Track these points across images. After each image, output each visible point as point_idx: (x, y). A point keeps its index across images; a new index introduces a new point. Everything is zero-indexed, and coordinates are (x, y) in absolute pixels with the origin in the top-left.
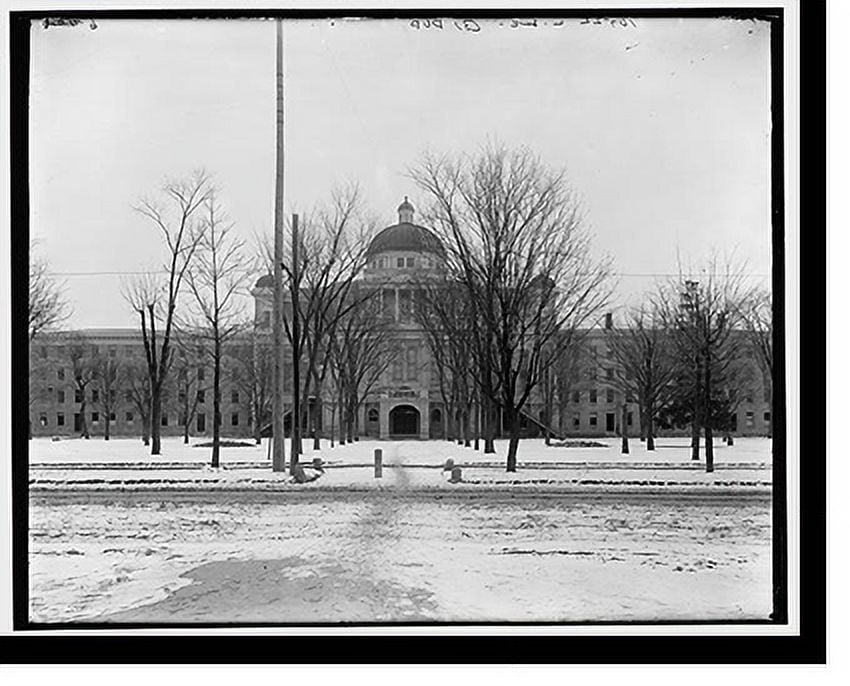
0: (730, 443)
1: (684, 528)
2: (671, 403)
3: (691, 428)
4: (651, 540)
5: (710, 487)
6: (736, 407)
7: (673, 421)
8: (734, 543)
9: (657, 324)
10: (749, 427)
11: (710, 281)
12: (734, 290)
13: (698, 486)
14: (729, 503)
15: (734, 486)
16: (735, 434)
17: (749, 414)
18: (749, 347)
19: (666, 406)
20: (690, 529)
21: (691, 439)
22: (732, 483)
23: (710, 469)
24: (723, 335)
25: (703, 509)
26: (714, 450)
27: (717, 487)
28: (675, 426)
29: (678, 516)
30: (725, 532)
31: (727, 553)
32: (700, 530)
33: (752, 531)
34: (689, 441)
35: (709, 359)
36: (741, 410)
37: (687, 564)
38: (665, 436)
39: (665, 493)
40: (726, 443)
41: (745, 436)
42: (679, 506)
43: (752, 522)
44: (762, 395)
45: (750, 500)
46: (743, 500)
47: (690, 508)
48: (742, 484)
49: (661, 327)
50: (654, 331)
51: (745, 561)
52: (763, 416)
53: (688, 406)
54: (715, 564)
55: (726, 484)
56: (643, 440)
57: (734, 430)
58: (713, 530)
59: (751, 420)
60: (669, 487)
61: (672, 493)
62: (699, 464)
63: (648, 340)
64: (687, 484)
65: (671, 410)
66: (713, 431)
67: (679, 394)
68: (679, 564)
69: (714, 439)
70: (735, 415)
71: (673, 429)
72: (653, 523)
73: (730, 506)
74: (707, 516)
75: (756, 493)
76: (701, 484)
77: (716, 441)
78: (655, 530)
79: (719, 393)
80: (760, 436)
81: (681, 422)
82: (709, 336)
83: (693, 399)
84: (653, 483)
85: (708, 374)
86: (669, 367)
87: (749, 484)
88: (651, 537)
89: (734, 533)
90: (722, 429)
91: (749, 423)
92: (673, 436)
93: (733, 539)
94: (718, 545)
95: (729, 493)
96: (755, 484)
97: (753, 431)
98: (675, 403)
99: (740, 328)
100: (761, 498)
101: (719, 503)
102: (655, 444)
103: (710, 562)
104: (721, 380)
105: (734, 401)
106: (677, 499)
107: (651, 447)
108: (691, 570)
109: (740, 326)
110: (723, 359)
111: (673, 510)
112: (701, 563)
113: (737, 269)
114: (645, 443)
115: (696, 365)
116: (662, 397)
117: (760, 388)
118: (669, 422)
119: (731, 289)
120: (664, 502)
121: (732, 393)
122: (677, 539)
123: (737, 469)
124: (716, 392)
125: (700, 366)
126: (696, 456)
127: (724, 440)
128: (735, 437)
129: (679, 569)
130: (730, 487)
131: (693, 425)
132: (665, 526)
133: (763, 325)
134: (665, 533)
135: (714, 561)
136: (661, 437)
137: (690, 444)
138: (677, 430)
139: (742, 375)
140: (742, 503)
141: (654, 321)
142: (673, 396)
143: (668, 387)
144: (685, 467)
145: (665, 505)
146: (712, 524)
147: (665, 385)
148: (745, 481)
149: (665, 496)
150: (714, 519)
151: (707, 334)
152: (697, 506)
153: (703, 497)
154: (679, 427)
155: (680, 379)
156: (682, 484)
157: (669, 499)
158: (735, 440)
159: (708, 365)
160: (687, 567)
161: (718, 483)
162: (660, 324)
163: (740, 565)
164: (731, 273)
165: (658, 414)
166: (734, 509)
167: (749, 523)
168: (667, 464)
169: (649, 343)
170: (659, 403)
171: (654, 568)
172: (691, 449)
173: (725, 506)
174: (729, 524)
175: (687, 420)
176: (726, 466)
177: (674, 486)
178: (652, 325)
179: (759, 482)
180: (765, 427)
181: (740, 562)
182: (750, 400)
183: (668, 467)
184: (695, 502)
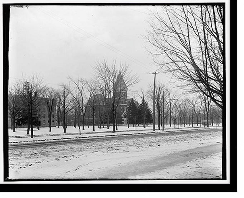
0: (39, 129)
1: (23, 155)
2: (21, 118)
3: (27, 125)
4: (12, 160)
5: (32, 142)
6: (40, 119)
7: (22, 123)
8: (37, 158)
9: (16, 94)
10: (44, 124)
11: (32, 83)
12: (39, 86)
13: (29, 142)
14: (37, 146)
15: (39, 141)
16: (40, 126)
17: (44, 121)
18: (44, 102)
19: (19, 119)
20: (25, 155)
21: (27, 128)
22: (38, 141)
23: (32, 137)
24: (36, 98)
25: (29, 149)
26: (33, 131)
27: (34, 142)
28: (22, 124)
29: (21, 151)
30: (35, 155)
31: (35, 161)
32: (28, 155)
33: (43, 154)
34: (27, 129)
35: (32, 105)
36: (42, 120)
37: (23, 166)
38: (19, 128)
39: (18, 145)
40: (37, 129)
41: (43, 127)
42: (22, 149)
43: (43, 151)
44: (47, 116)
45: (43, 145)
46: (41, 145)
47: (25, 149)
48: (41, 140)
49: (17, 95)
50: (16, 95)
51: (40, 162)
52: (48, 121)
53: (26, 119)
54: (32, 164)
55: (36, 141)
56: (12, 129)
57: (40, 125)
58: (32, 154)
59: (45, 122)
60: (19, 143)
61: (20, 145)
62: (29, 136)
63: (13, 98)
64: (25, 142)
65: (21, 120)
66: (33, 126)
67: (23, 115)
68: (21, 166)
69: (33, 128)
70: (40, 121)
71: (22, 125)
72: (13, 155)
73: (37, 147)
74: (30, 151)
75: (44, 143)
76: (29, 141)
77: (34, 129)
78: (13, 157)
79: (36, 115)
80: (47, 127)
81: (24, 123)
82: (32, 98)
83: (28, 117)
84: (14, 142)
85: (32, 109)
86: (20, 107)
87: (43, 140)
88: (12, 159)
89: (38, 155)
90: (36, 125)
91: (44, 123)
92: (22, 128)
93: (37, 156)
94: (33, 159)
95: (37, 143)
96: (44, 140)
97: (45, 126)
98: (22, 118)
99: (41, 97)
100: (46, 144)
101: (34, 146)
102: (16, 130)
103: (30, 164)
104: (36, 111)
105: (40, 117)
106: (21, 147)
107: (14, 131)
108: (24, 167)
109: (41, 96)
110: (36, 105)
111: (20, 150)
112: (27, 165)
113: (40, 80)
114: (13, 130)
115: (28, 107)
116: (18, 116)
117: (47, 114)
118: (20, 123)
119: (38, 86)
120: (17, 148)
121: (39, 115)
122: (21, 159)
123: (40, 136)
124: (35, 115)
125: (29, 107)
126: (28, 133)
127: (37, 128)
128: (40, 127)
129: (21, 168)
130: (38, 142)
131: (28, 124)
132: (17, 155)
133: (47, 96)
134: (17, 157)
135: (31, 163)
136: (18, 128)
137: (27, 130)
138: (23, 126)
139: (42, 110)
140: (41, 146)
141: (16, 93)
142: (21, 115)
143: (20, 113)
144: (25, 137)
145: (17, 149)
146: (32, 153)
147: (19, 112)
148: (42, 140)
149: (18, 146)
150: (32, 151)
151: (31, 98)
152: (28, 148)
153: (30, 145)
154: (23, 125)
155: (24, 110)
156: (24, 142)
157: (19, 147)
158: (40, 128)
159: (31, 107)
160: (23, 167)
161: (34, 141)
162: (17, 94)
163: (39, 164)
164: (38, 81)
165: (17, 121)
166: (38, 148)
167: (42, 151)
168: (19, 136)
169: (14, 99)
170: (17, 117)
171: (12, 169)
172: (27, 131)
173: (36, 147)
174: (37, 152)
175: (26, 123)
176: (37, 136)
177: (21, 143)
178: (15, 94)
179: (45, 140)
180: (48, 124)
181: (39, 163)
182: (44, 117)
183: (19, 137)
184: (27, 147)
